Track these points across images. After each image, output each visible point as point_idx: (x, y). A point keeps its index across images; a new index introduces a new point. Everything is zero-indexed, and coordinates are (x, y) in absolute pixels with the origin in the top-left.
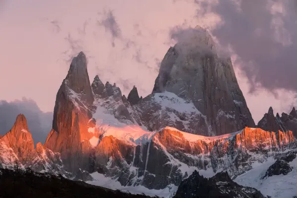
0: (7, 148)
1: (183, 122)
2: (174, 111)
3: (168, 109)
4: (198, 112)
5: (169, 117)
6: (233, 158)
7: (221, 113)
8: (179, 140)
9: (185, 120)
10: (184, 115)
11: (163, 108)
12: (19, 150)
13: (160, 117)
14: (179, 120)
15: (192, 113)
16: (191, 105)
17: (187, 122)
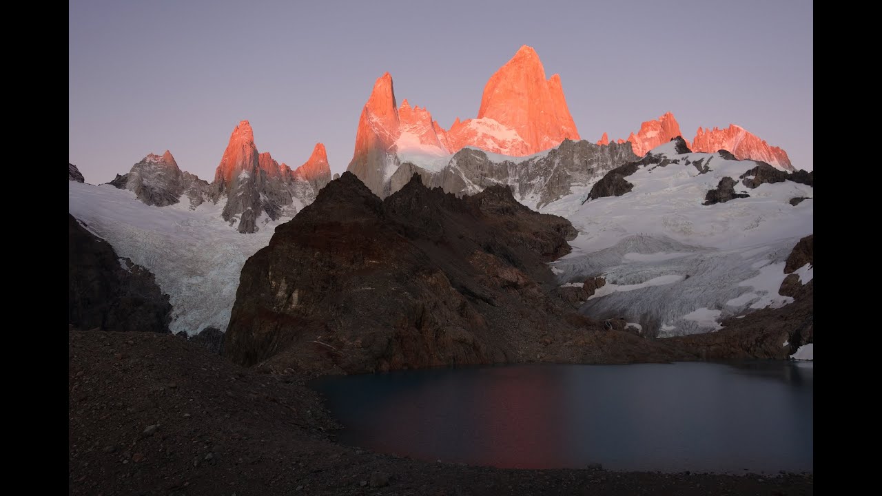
0: (302, 180)
1: (501, 149)
2: (493, 138)
3: (485, 135)
4: (520, 139)
5: (485, 144)
6: (545, 181)
7: (546, 139)
8: (480, 160)
9: (506, 148)
10: (504, 142)
11: (480, 135)
12: (316, 182)
13: (475, 144)
14: (497, 146)
15: (514, 140)
16: (514, 132)
17: (507, 150)
